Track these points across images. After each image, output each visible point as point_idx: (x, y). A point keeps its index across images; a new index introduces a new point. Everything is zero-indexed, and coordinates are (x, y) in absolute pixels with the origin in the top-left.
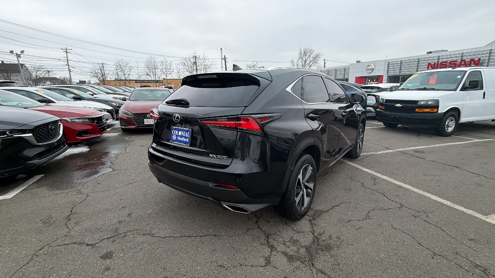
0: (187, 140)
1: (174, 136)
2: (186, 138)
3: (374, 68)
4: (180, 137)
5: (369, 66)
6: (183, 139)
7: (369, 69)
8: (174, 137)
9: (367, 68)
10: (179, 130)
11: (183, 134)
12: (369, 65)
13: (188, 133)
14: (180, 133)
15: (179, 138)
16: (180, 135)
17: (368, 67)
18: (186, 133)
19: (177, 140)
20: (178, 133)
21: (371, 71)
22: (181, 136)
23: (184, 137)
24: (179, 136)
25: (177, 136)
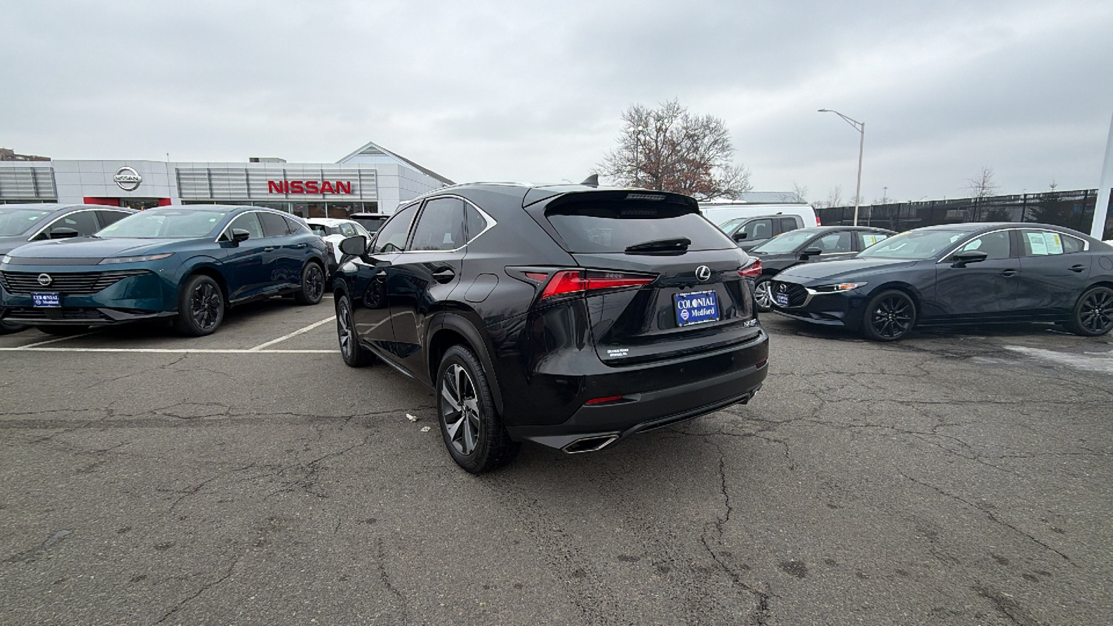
0: (713, 311)
1: (685, 312)
2: (708, 307)
3: (140, 178)
4: (696, 311)
5: (122, 173)
6: (702, 313)
7: (125, 180)
8: (685, 315)
9: (118, 176)
10: (691, 298)
11: (701, 304)
12: (122, 171)
13: (711, 298)
14: (695, 303)
15: (695, 313)
16: (695, 306)
17: (119, 174)
18: (708, 300)
19: (691, 318)
20: (691, 304)
21: (134, 185)
22: (699, 308)
23: (703, 307)
24: (694, 309)
25: (689, 310)
